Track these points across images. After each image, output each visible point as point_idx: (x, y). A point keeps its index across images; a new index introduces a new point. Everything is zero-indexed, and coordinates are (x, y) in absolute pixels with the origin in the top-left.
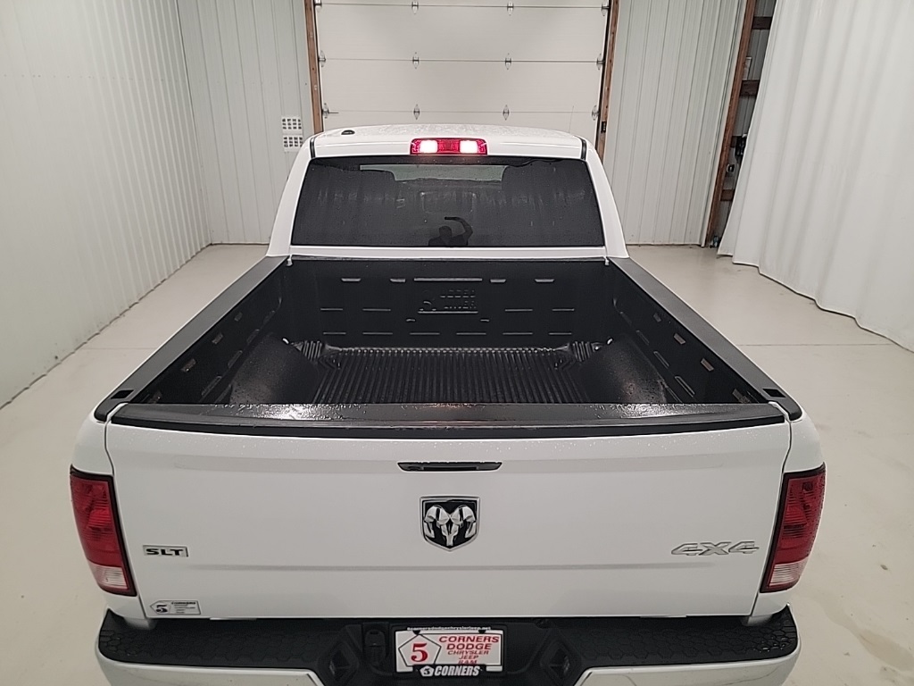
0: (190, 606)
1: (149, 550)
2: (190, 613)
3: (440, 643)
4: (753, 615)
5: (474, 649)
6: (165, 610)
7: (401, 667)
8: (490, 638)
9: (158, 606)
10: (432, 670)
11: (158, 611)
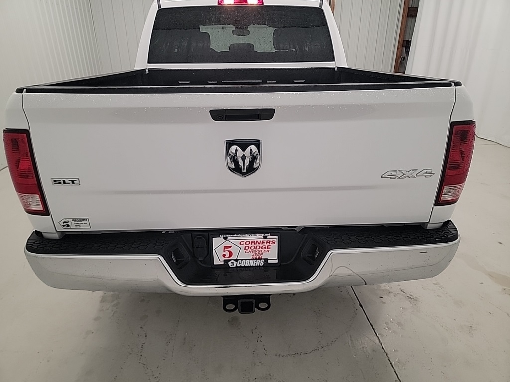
0: (83, 222)
1: (55, 181)
2: (84, 228)
3: (240, 246)
4: (430, 222)
5: (261, 249)
6: (68, 226)
7: (217, 262)
8: (270, 241)
9: (64, 222)
10: (235, 263)
11: (64, 226)
